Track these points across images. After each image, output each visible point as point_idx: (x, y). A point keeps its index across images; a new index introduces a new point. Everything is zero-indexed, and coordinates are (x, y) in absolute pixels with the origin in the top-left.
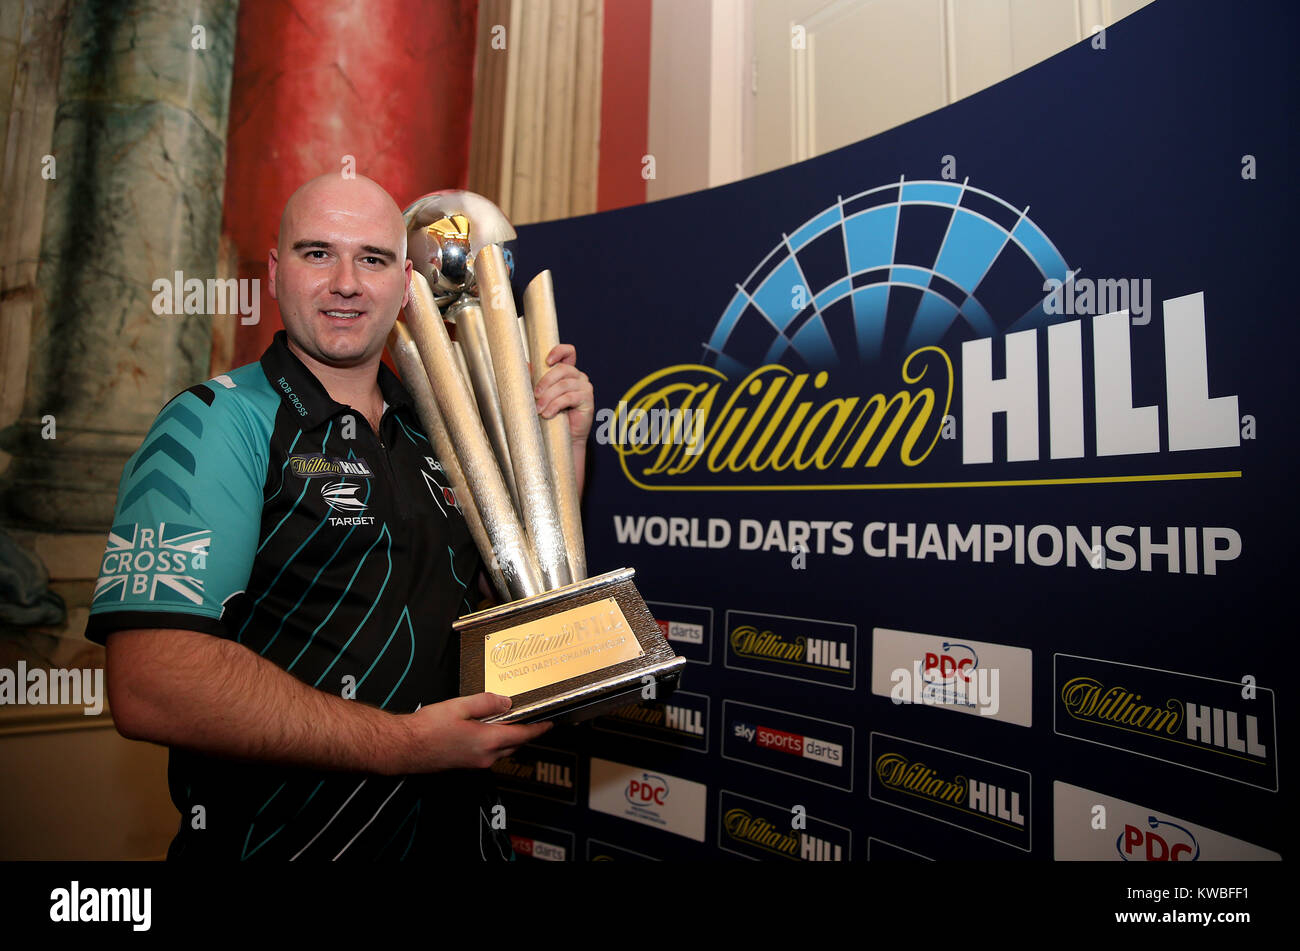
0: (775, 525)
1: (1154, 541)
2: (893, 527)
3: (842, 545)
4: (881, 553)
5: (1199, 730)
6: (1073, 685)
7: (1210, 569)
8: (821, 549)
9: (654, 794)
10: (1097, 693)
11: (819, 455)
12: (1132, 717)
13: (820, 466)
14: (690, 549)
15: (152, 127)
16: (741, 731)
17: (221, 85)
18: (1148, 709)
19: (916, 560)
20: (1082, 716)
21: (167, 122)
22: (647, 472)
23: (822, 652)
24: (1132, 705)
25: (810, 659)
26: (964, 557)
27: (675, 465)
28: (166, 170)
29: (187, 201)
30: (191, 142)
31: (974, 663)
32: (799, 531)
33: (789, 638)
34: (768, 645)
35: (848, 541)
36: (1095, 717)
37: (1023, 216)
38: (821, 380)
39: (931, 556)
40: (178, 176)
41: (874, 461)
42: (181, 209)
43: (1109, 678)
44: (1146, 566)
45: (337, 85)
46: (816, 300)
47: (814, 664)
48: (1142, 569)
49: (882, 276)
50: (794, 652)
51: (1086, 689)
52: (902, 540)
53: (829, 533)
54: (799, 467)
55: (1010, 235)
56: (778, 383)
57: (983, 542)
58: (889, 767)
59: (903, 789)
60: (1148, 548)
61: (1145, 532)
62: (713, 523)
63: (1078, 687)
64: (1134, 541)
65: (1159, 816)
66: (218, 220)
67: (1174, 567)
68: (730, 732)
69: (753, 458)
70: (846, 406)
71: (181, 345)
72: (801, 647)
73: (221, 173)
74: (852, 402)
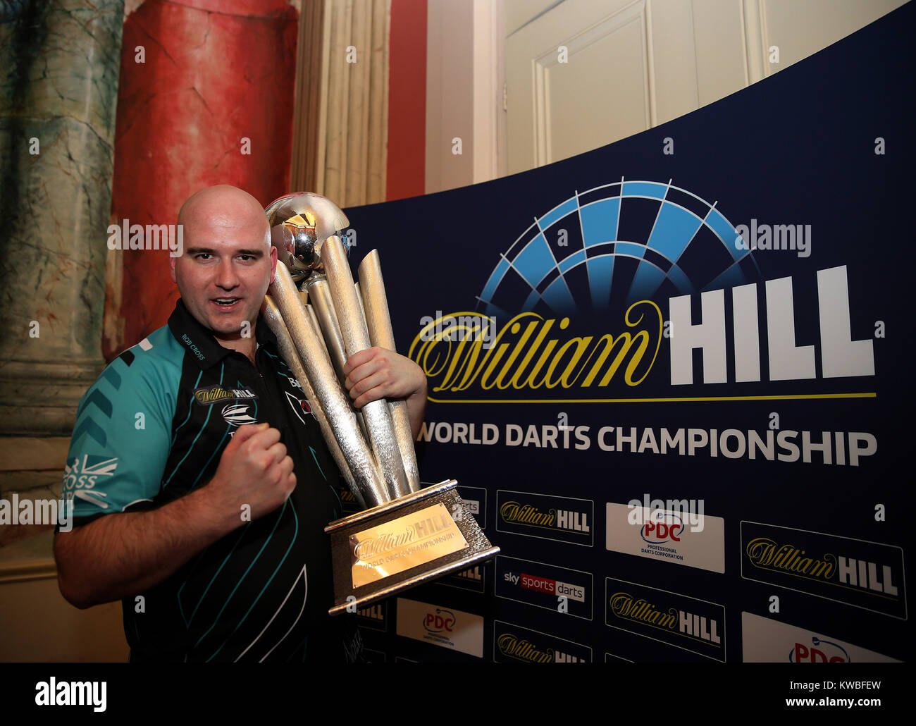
0: (532, 428)
1: (812, 442)
2: (620, 430)
3: (582, 443)
4: (611, 448)
5: (848, 576)
6: (755, 544)
7: (854, 462)
8: (566, 445)
9: (444, 623)
10: (773, 549)
11: (564, 377)
12: (799, 566)
13: (565, 385)
14: (469, 445)
15: (59, 136)
16: (509, 577)
17: (110, 104)
18: (810, 561)
19: (637, 453)
20: (762, 566)
21: (70, 132)
22: (436, 389)
23: (567, 520)
24: (799, 558)
25: (559, 525)
26: (673, 452)
27: (456, 384)
28: (70, 167)
29: (86, 190)
30: (88, 146)
31: (681, 528)
32: (550, 433)
33: (544, 510)
34: (528, 515)
35: (587, 440)
36: (771, 566)
37: (713, 208)
38: (565, 323)
39: (649, 451)
40: (79, 172)
41: (605, 382)
42: (81, 196)
43: (780, 539)
44: (807, 459)
45: (195, 103)
46: (559, 266)
47: (562, 528)
48: (805, 461)
49: (609, 249)
50: (548, 519)
51: (765, 547)
52: (626, 439)
53: (572, 434)
54: (549, 386)
55: (703, 222)
56: (533, 325)
57: (687, 441)
58: (620, 603)
59: (630, 618)
60: (808, 447)
61: (806, 435)
62: (486, 427)
63: (758, 545)
64: (798, 441)
65: (821, 637)
66: (109, 203)
67: (827, 460)
68: (501, 578)
69: (515, 379)
70: (584, 343)
71: (82, 296)
72: (553, 516)
73: (111, 169)
74: (588, 340)
